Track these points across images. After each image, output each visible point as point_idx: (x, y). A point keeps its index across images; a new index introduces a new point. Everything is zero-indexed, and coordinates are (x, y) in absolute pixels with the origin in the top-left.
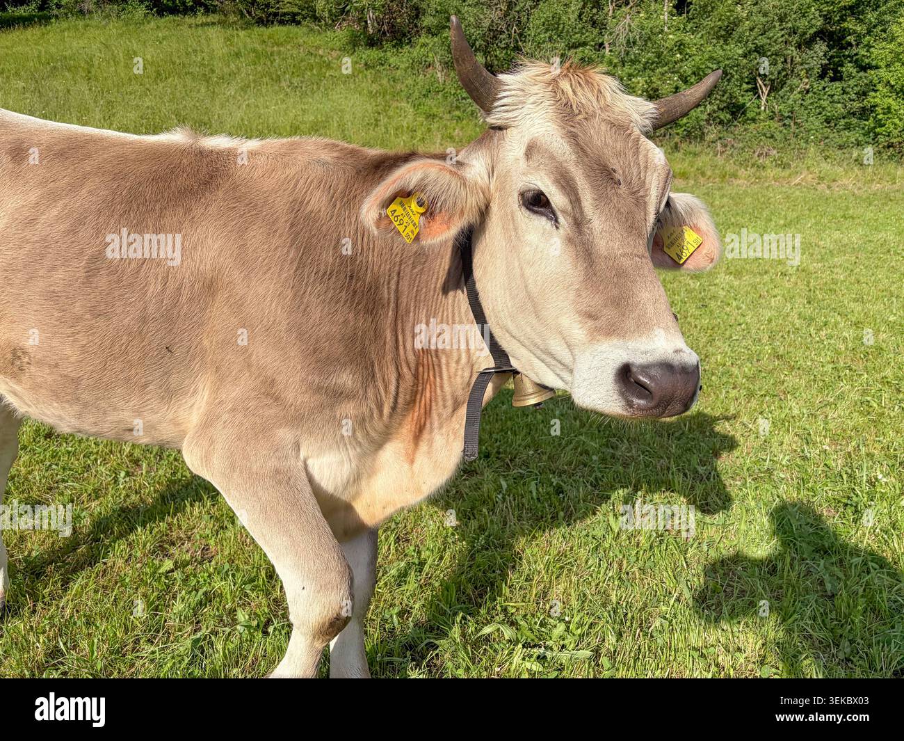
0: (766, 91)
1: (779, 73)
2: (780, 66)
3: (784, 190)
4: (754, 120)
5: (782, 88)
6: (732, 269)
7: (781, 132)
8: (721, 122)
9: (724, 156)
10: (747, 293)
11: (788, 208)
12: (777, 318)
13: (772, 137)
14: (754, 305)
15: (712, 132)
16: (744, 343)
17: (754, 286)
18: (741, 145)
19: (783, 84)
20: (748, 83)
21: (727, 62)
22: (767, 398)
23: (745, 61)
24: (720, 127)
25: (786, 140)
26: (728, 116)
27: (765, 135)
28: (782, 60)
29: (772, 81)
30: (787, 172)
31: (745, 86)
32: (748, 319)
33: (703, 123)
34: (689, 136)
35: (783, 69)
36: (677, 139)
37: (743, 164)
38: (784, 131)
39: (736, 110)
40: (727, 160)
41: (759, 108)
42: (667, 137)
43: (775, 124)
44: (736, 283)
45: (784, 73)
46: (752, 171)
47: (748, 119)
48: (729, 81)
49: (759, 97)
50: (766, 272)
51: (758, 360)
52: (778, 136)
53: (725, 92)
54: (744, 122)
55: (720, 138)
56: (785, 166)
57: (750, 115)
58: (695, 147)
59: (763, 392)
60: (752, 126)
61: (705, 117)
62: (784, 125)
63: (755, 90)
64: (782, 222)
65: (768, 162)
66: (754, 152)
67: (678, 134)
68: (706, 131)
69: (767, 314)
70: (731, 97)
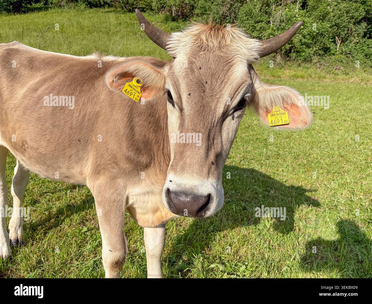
0: (339, 42)
1: (345, 35)
2: (346, 32)
3: (346, 84)
4: (334, 54)
5: (346, 41)
6: (322, 118)
7: (345, 60)
8: (320, 55)
9: (320, 69)
10: (329, 128)
11: (348, 92)
12: (342, 139)
13: (342, 62)
14: (331, 133)
15: (315, 59)
16: (326, 150)
17: (332, 125)
18: (328, 65)
19: (347, 39)
20: (332, 39)
21: (323, 30)
22: (336, 174)
23: (331, 30)
24: (319, 57)
25: (348, 63)
26: (323, 52)
27: (338, 61)
28: (347, 29)
29: (342, 38)
30: (348, 77)
31: (330, 40)
32: (328, 139)
33: (311, 55)
34: (305, 60)
35: (347, 33)
36: (300, 62)
37: (329, 73)
38: (347, 59)
39: (326, 50)
40: (321, 71)
41: (336, 49)
42: (296, 61)
43: (343, 56)
44: (324, 124)
45: (347, 35)
46: (332, 76)
47: (331, 54)
48: (324, 38)
49: (336, 45)
50: (337, 120)
51: (332, 157)
52: (344, 61)
53: (322, 42)
54: (330, 55)
55: (319, 62)
56: (347, 74)
57: (332, 52)
58: (308, 65)
59: (334, 171)
60: (333, 57)
61: (312, 52)
62: (347, 57)
63: (334, 42)
64: (345, 98)
65: (339, 72)
66: (334, 68)
67: (300, 59)
68: (313, 58)
69: (337, 137)
70: (324, 44)
